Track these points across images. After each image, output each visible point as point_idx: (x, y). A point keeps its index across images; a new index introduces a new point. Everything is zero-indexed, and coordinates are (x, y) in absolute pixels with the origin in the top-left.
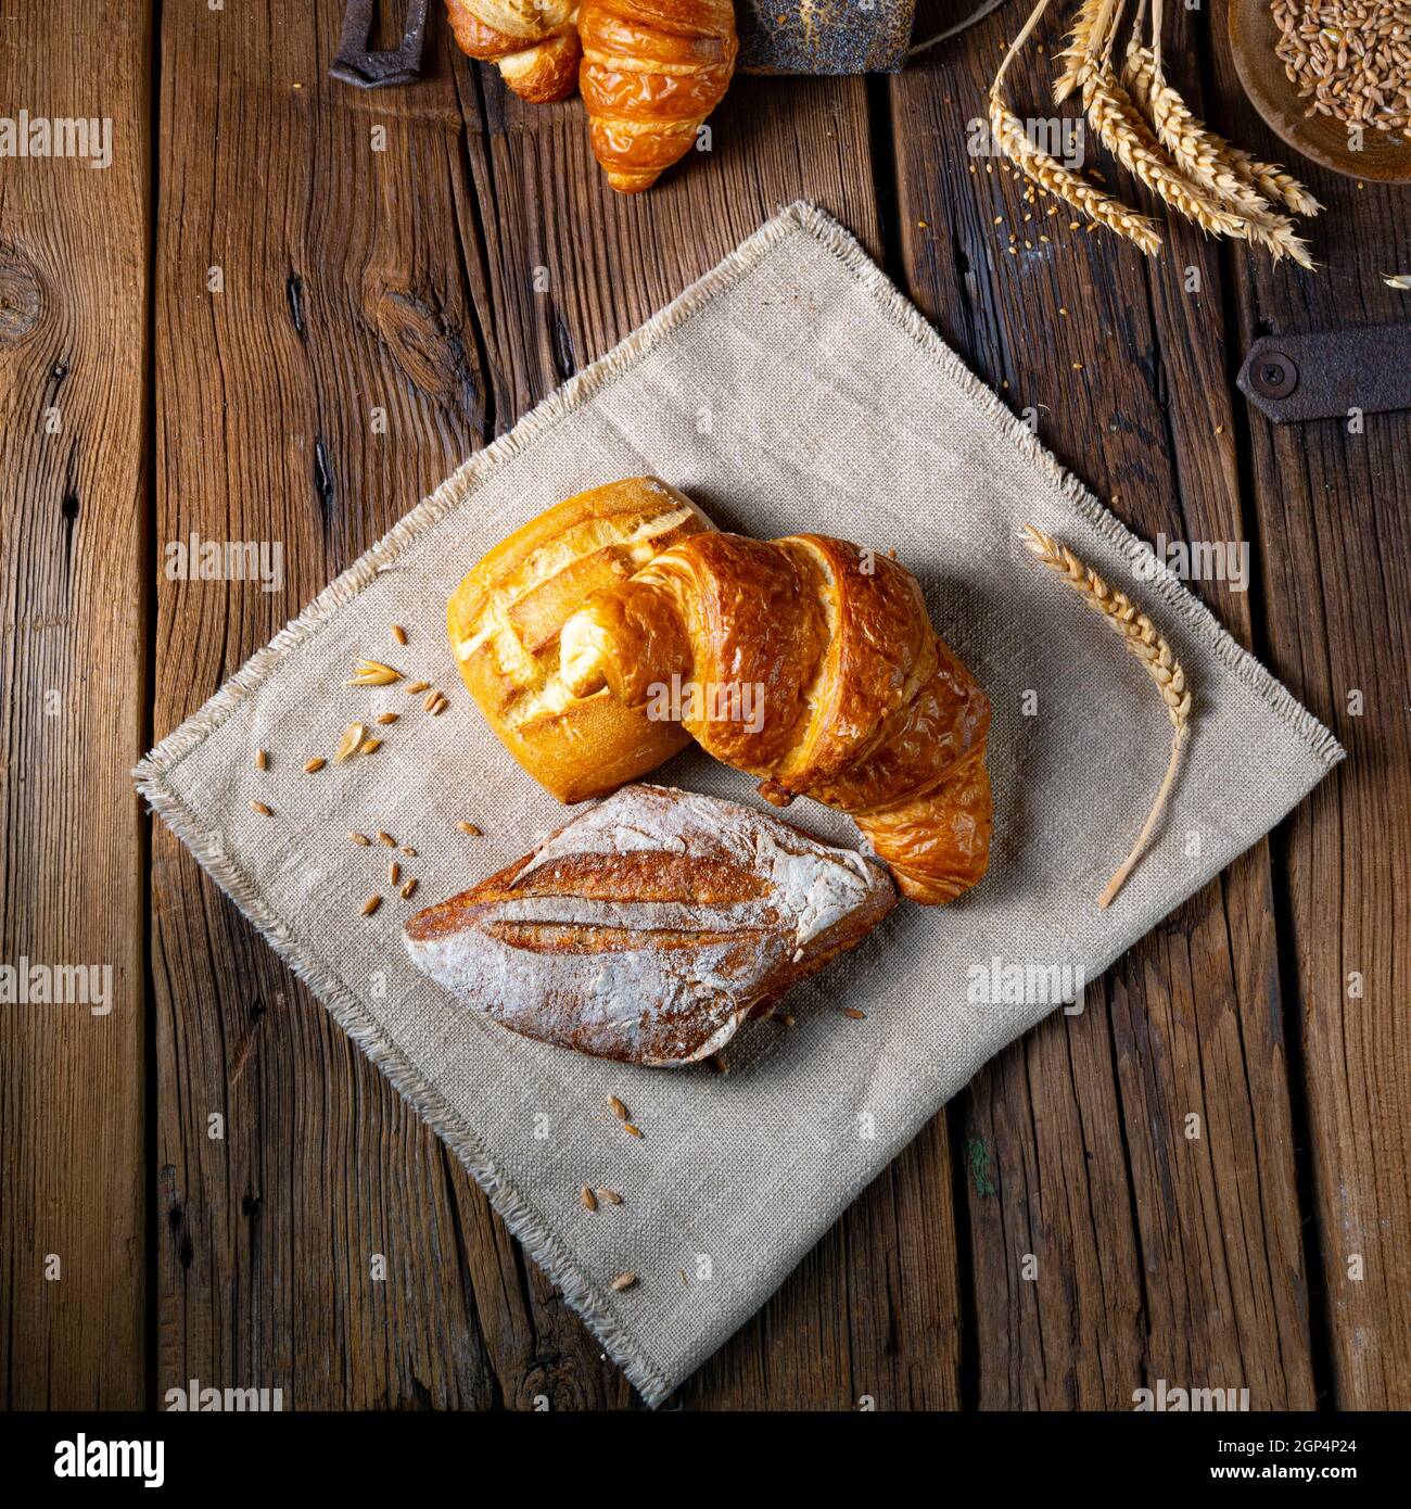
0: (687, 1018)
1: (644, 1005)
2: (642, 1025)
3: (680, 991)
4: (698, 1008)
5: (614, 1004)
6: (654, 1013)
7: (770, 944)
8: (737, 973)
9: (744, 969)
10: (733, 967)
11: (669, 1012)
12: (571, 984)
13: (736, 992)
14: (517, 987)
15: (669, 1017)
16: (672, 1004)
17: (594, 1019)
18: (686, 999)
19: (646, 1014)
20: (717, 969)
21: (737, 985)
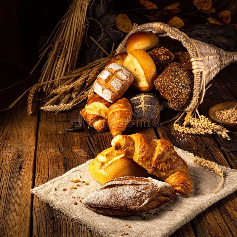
0: (139, 198)
1: (130, 195)
2: (130, 199)
3: (137, 193)
4: (140, 196)
5: (124, 195)
6: (132, 197)
7: (153, 187)
8: (147, 190)
9: (148, 189)
10: (146, 189)
11: (135, 196)
12: (116, 192)
13: (147, 194)
14: (105, 196)
15: (135, 197)
16: (136, 195)
17: (121, 198)
18: (138, 194)
19: (130, 197)
20: (144, 189)
21: (147, 192)
